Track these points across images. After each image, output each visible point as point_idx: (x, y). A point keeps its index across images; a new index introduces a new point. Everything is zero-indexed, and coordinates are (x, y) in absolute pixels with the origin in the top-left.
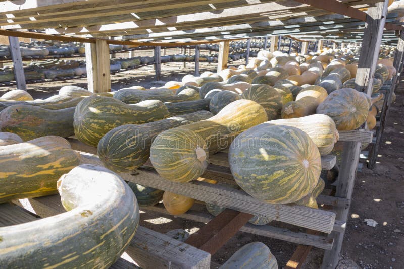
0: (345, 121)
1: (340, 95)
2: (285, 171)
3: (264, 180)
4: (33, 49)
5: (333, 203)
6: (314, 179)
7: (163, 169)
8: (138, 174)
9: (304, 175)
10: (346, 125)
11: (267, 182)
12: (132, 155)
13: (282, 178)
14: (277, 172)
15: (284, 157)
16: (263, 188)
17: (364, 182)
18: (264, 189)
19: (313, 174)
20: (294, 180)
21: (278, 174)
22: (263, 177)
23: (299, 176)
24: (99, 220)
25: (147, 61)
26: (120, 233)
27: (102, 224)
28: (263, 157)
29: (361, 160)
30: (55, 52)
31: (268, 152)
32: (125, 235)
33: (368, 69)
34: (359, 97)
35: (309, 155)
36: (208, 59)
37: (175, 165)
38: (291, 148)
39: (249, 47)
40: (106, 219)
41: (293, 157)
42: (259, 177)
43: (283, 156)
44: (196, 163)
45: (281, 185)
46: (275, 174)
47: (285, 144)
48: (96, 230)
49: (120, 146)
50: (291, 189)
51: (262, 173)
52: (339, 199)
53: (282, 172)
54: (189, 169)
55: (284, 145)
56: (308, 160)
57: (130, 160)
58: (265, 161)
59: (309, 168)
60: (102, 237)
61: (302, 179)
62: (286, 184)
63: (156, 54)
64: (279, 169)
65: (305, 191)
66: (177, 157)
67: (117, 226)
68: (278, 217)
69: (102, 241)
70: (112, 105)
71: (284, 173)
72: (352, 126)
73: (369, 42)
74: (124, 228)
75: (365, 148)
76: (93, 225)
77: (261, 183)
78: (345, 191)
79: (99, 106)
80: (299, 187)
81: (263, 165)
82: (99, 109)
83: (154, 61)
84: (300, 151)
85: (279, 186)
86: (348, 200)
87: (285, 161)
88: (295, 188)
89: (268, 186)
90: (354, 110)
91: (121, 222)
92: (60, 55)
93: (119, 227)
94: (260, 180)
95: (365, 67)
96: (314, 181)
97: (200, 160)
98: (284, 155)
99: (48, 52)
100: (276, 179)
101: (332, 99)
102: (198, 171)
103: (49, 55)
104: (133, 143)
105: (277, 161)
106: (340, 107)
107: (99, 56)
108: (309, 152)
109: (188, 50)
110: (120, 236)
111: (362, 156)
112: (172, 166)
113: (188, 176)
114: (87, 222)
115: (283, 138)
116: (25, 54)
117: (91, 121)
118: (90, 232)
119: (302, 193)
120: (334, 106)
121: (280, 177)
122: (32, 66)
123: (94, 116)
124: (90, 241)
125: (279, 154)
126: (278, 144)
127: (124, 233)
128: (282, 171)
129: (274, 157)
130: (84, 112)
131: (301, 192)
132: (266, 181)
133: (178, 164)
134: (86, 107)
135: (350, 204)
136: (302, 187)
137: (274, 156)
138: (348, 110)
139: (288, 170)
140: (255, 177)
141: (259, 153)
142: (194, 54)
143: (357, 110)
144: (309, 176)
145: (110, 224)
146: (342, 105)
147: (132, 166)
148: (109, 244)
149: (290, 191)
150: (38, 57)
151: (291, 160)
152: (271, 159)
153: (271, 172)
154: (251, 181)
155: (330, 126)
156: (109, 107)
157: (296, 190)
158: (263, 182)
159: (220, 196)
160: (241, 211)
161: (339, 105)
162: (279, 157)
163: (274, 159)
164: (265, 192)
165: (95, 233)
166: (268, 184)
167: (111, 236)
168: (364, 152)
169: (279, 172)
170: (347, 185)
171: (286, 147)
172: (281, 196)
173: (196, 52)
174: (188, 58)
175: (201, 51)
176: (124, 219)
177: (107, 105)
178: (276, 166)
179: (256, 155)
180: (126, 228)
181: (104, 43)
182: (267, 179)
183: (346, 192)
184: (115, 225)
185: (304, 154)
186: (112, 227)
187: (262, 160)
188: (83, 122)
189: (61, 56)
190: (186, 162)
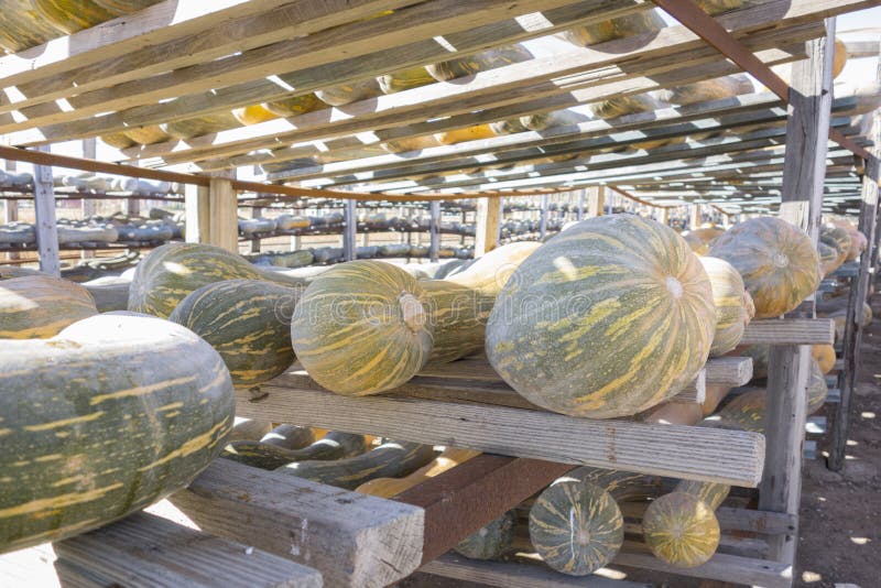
0: (764, 289)
1: (747, 230)
2: (621, 300)
3: (568, 330)
4: (85, 229)
5: (754, 524)
6: (698, 331)
7: (317, 352)
8: (266, 395)
9: (672, 313)
10: (767, 298)
11: (576, 334)
12: (249, 339)
13: (614, 318)
14: (600, 305)
15: (616, 269)
16: (566, 354)
17: (822, 499)
18: (569, 357)
19: (694, 316)
20: (647, 325)
21: (603, 309)
22: (566, 322)
23: (656, 316)
24: (98, 361)
25: (327, 256)
26: (157, 410)
27: (102, 370)
28: (563, 275)
29: (810, 436)
30: (131, 235)
31: (575, 262)
32: (172, 421)
33: (806, 204)
34: (791, 234)
35: (682, 268)
36: (458, 253)
37: (345, 335)
38: (634, 248)
39: (543, 229)
40: (117, 365)
41: (639, 267)
42: (555, 326)
43: (613, 266)
44: (400, 331)
45: (613, 339)
46: (595, 309)
47: (619, 240)
48: (80, 380)
49: (221, 316)
50: (640, 349)
51: (563, 314)
52: (770, 514)
53: (614, 302)
54: (383, 344)
55: (615, 243)
56: (680, 279)
57: (245, 350)
58: (569, 282)
59: (684, 300)
60: (96, 400)
61: (667, 322)
62: (627, 333)
63: (347, 241)
64: (607, 295)
65: (678, 360)
66: (353, 313)
67: (150, 389)
68: (612, 458)
69: (94, 409)
70: (218, 258)
71: (619, 305)
72: (783, 299)
73: (800, 145)
74: (170, 402)
75: (816, 408)
76: (75, 365)
77: (561, 340)
78: (782, 494)
79: (188, 258)
80: (662, 345)
81: (564, 292)
82: (187, 266)
83: (343, 256)
84: (657, 255)
85: (609, 343)
86: (790, 515)
87: (620, 277)
88: (650, 348)
89: (579, 347)
90: (783, 261)
91: (165, 384)
92: (141, 241)
93: (155, 392)
94: (558, 334)
95: (797, 199)
96: (699, 338)
97: (411, 325)
98: (619, 263)
99: (115, 235)
100: (600, 323)
101: (730, 240)
102: (406, 353)
103: (118, 241)
104: (252, 310)
105: (601, 278)
106: (749, 257)
107: (215, 213)
108: (681, 259)
109: (415, 235)
110: (157, 418)
111: (812, 428)
112: (338, 338)
113: (380, 363)
114: (58, 358)
115: (612, 230)
116: (65, 238)
117: (166, 292)
118: (62, 379)
119: (672, 368)
120: (734, 254)
121: (609, 317)
122: (81, 267)
123: (175, 280)
124: (55, 399)
125: (603, 262)
126: (601, 241)
127: (171, 415)
128: (613, 300)
129: (590, 271)
130: (152, 274)
131: (668, 363)
132: (574, 333)
133: (354, 330)
134: (158, 262)
135: (796, 525)
136: (668, 350)
137: (590, 268)
138: (769, 261)
139: (630, 299)
140: (546, 328)
141: (553, 269)
142: (429, 245)
143: (791, 261)
144: (687, 318)
145: (129, 377)
146: (754, 250)
147: (250, 368)
148: (117, 424)
149: (639, 357)
150: (94, 245)
151: (635, 274)
152: (584, 276)
153: (586, 308)
154: (535, 342)
155: (731, 279)
156: (211, 262)
157: (655, 355)
158: (567, 337)
159: (464, 423)
160: (517, 455)
161: (747, 251)
162: (604, 268)
163: (593, 273)
164: (573, 365)
165: (78, 384)
166: (578, 340)
167: (127, 406)
168: (814, 418)
169: (606, 302)
170: (784, 479)
171: (622, 247)
172: (616, 374)
173: (432, 241)
174: (416, 251)
175: (444, 235)
176: (174, 382)
177: (207, 259)
178: (597, 290)
179: (547, 274)
180: (179, 405)
181: (226, 187)
182: (575, 326)
183: (783, 498)
184: (144, 385)
185: (668, 263)
186: (133, 386)
187: (560, 281)
188: (148, 296)
189: (143, 244)
190: (376, 325)
